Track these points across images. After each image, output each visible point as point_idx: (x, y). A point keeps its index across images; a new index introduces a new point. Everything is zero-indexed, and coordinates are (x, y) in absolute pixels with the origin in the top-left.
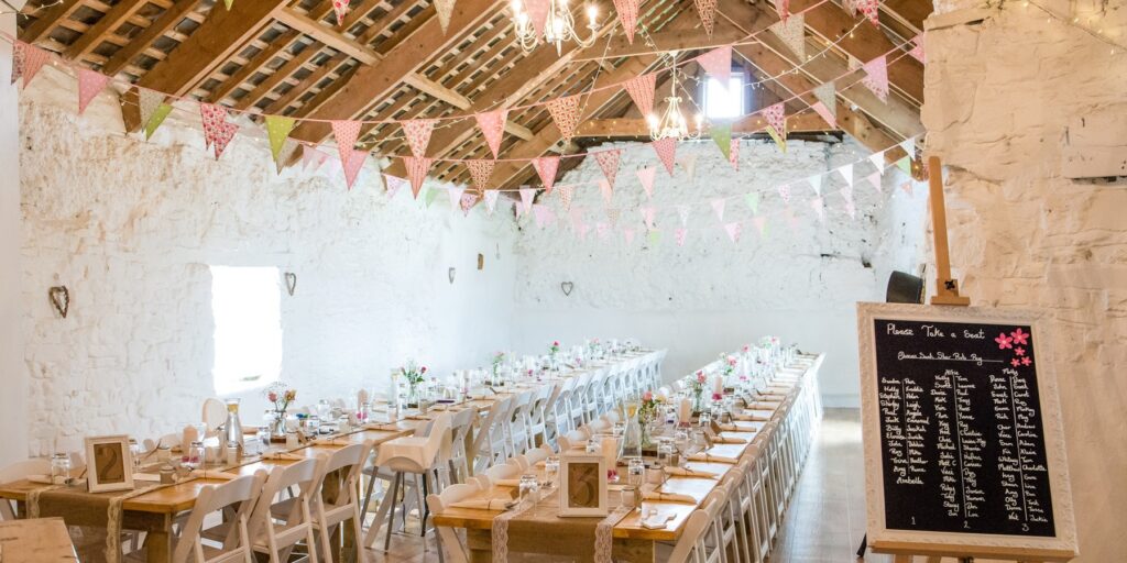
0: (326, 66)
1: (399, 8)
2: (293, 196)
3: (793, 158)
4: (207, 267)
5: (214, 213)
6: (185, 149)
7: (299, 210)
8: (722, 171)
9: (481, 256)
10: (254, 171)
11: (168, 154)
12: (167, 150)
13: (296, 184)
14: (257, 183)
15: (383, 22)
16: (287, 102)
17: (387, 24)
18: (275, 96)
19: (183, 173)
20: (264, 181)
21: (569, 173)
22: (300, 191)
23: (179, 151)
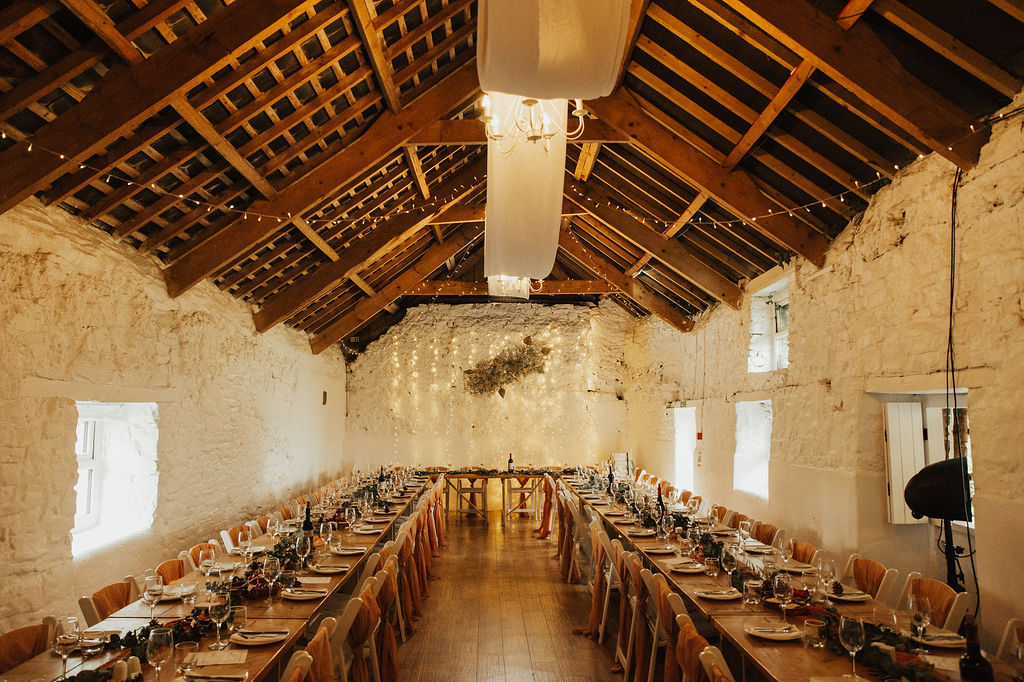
0: (221, 196)
1: (302, 143)
2: (175, 328)
3: (566, 318)
4: (74, 402)
5: (86, 336)
6: (52, 258)
7: (181, 344)
8: (513, 327)
9: (325, 393)
10: (136, 297)
11: (27, 261)
12: (26, 256)
13: (179, 316)
14: (139, 310)
15: (284, 155)
16: (175, 232)
17: (287, 158)
18: (163, 223)
19: (47, 286)
20: (147, 308)
21: (392, 327)
22: (183, 323)
23: (43, 260)
